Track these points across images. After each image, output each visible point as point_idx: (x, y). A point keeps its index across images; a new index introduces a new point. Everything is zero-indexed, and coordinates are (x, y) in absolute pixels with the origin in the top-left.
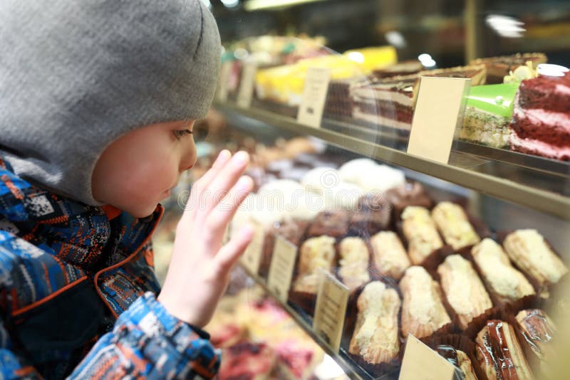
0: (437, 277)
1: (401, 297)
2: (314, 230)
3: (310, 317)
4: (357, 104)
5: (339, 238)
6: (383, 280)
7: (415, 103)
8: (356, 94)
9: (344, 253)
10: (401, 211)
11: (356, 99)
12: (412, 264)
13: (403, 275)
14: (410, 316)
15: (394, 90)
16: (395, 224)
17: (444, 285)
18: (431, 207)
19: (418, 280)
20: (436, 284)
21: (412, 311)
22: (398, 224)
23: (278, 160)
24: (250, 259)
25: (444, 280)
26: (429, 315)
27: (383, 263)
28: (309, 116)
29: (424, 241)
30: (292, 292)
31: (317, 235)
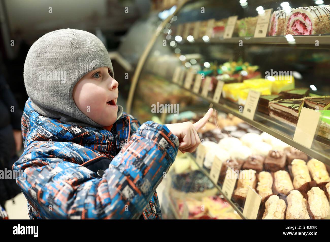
0: (306, 197)
1: (287, 204)
2: (246, 165)
3: (241, 208)
4: (272, 110)
5: (258, 171)
6: (279, 195)
7: (299, 115)
8: (272, 106)
9: (260, 179)
10: (292, 160)
11: (271, 108)
12: (295, 189)
13: (288, 194)
14: (290, 213)
15: (290, 107)
16: (287, 167)
17: (309, 201)
18: (307, 160)
19: (296, 197)
20: (305, 200)
21: (291, 212)
22: (289, 167)
23: (229, 125)
24: (214, 176)
25: (309, 198)
26: (299, 214)
27: (279, 186)
28: (248, 113)
29: (301, 178)
30: (233, 195)
31: (248, 169)
